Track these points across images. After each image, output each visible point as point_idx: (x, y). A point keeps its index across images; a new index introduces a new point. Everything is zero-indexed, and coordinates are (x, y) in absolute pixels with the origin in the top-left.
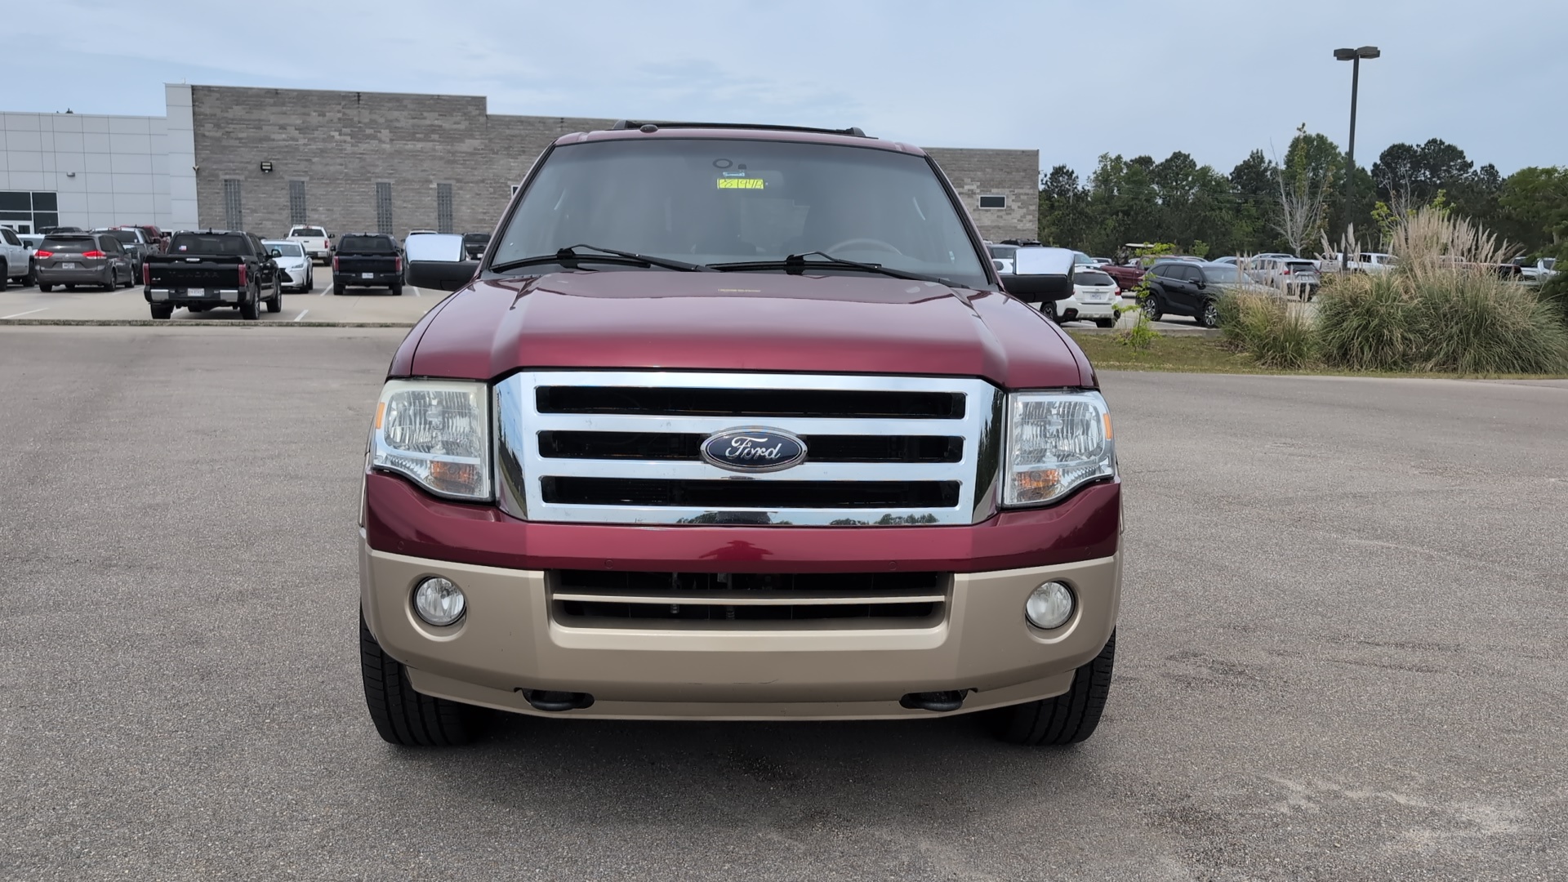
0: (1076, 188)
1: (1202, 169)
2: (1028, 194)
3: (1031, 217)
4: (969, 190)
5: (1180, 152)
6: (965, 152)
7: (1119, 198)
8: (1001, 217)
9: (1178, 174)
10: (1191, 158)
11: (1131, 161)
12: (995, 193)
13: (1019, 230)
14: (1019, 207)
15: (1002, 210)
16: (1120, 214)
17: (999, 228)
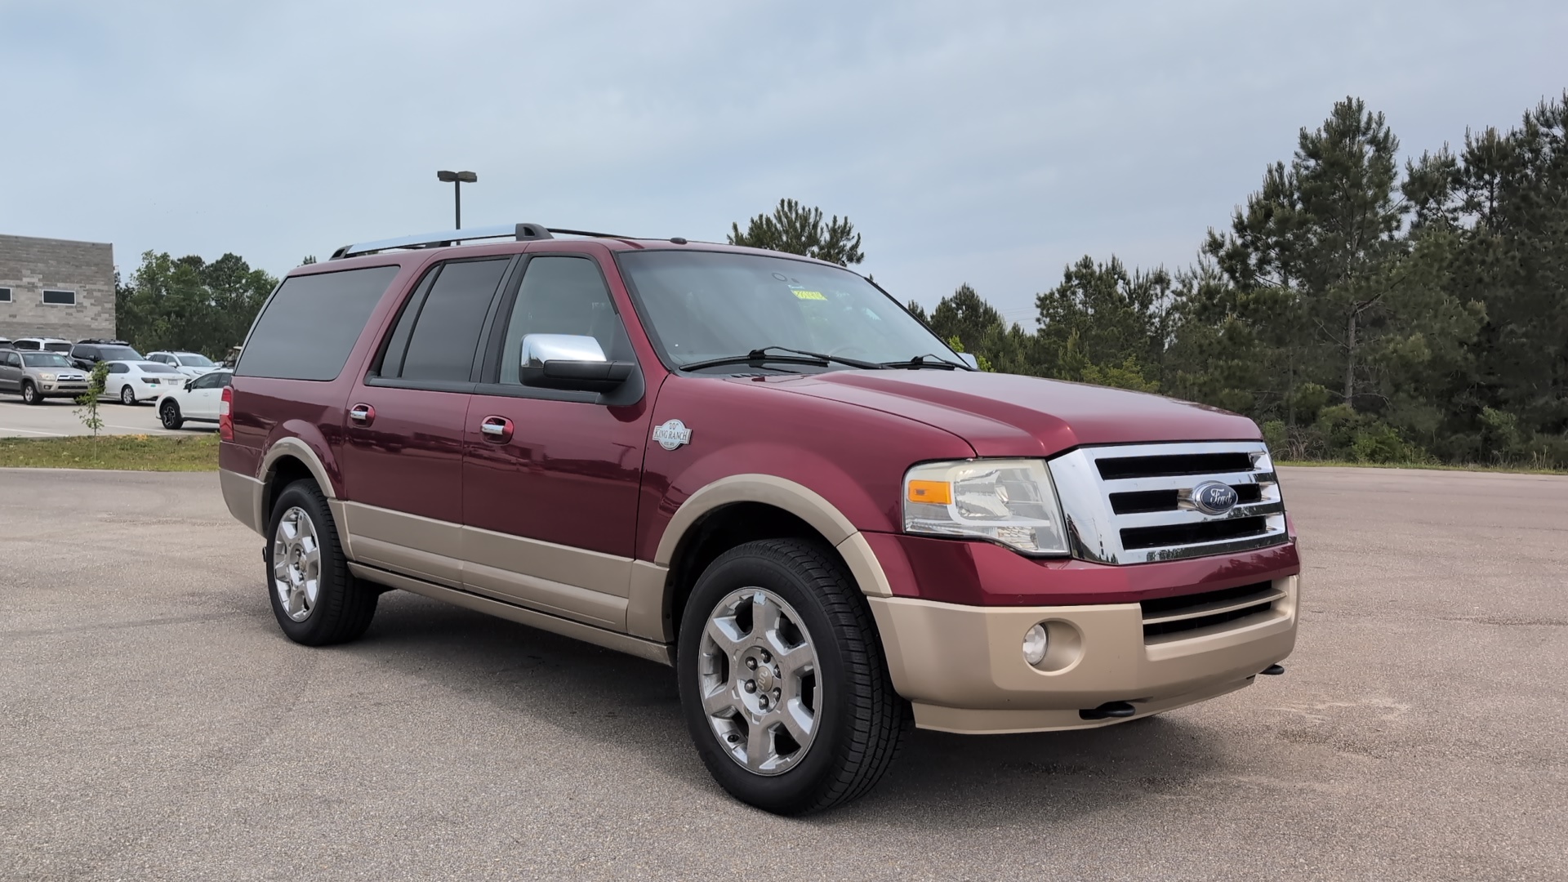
0: (118, 285)
1: (256, 272)
2: (102, 291)
3: (107, 316)
4: (29, 283)
5: (231, 254)
6: (20, 240)
7: (168, 299)
8: (71, 314)
9: (231, 276)
10: (243, 261)
11: (179, 260)
12: (61, 287)
13: (93, 329)
14: (92, 304)
15: (72, 307)
16: (173, 316)
17: (69, 326)
